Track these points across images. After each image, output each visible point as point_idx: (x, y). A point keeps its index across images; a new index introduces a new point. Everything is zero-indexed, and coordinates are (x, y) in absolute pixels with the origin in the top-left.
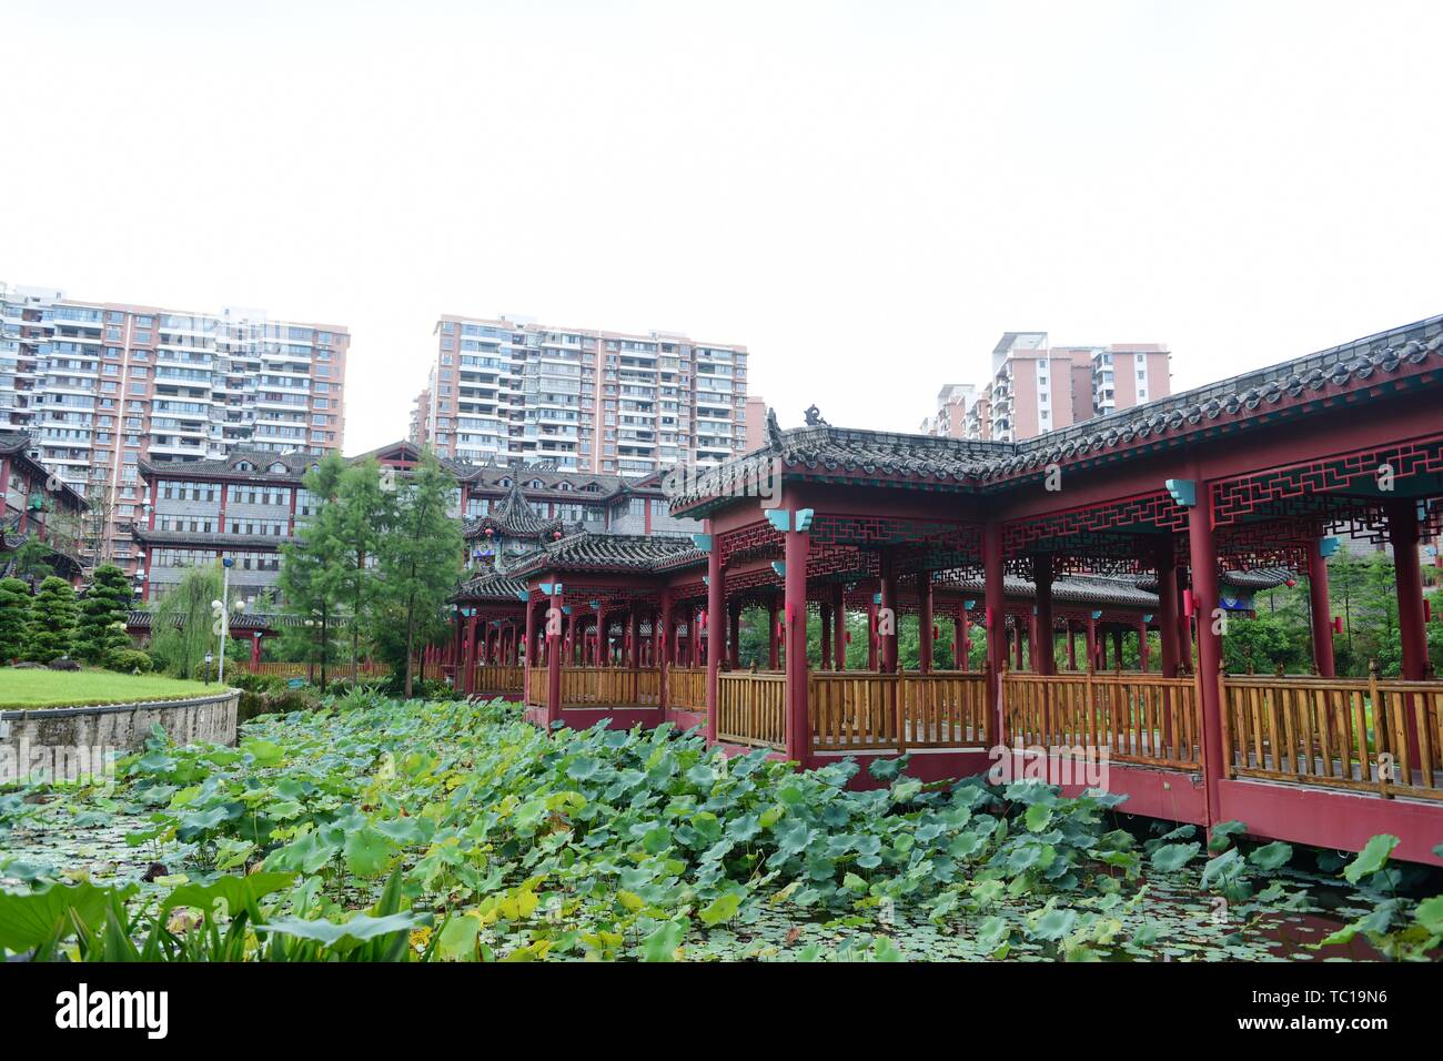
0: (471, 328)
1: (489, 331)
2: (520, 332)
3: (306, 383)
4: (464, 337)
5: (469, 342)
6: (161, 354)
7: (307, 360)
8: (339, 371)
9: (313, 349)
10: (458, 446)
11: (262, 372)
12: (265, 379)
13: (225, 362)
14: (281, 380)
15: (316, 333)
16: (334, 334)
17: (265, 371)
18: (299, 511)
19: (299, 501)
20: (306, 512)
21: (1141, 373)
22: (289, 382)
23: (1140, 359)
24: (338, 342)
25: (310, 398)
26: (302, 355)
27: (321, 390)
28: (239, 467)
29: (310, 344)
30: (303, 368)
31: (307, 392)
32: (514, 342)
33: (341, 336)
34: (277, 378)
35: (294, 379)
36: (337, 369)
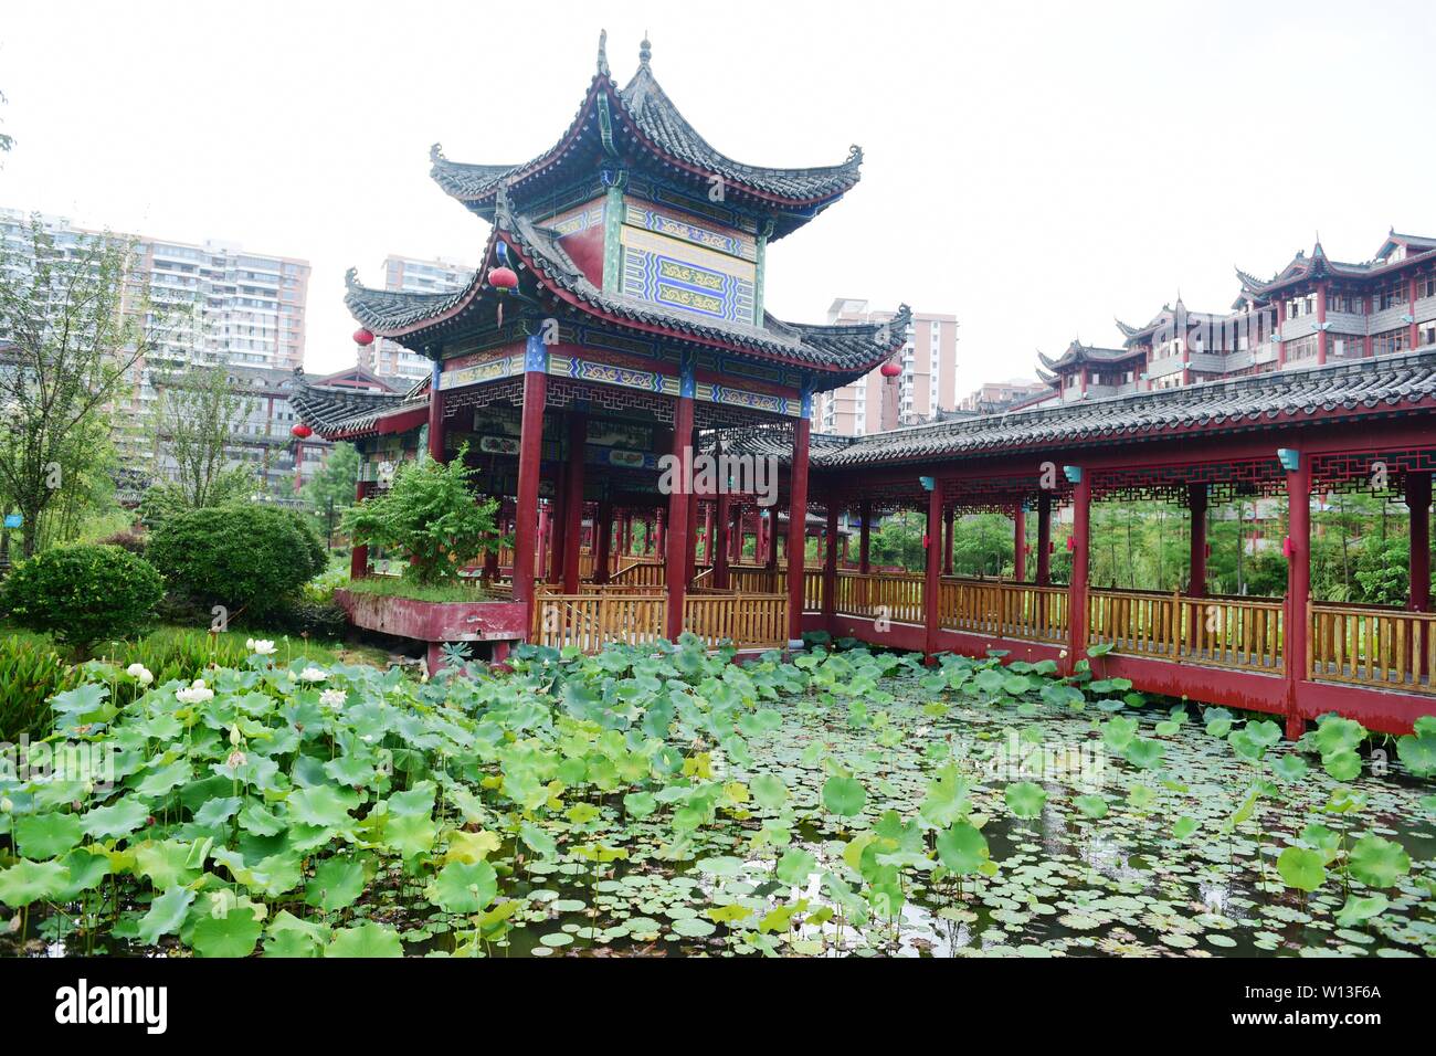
0: (412, 267)
1: (427, 269)
2: (453, 272)
4: (406, 274)
5: (411, 278)
6: (155, 276)
7: (275, 287)
8: (302, 297)
9: (281, 277)
10: (399, 363)
11: (238, 295)
12: (240, 301)
13: (207, 285)
14: (254, 303)
15: (283, 264)
16: (298, 266)
17: (240, 294)
18: (275, 416)
19: (275, 408)
20: (280, 416)
21: (935, 337)
22: (260, 304)
23: (936, 326)
25: (277, 318)
26: (272, 282)
27: (286, 312)
29: (278, 273)
30: (272, 293)
31: (275, 313)
32: (448, 280)
33: (304, 268)
34: (251, 300)
35: (264, 302)
36: (300, 295)
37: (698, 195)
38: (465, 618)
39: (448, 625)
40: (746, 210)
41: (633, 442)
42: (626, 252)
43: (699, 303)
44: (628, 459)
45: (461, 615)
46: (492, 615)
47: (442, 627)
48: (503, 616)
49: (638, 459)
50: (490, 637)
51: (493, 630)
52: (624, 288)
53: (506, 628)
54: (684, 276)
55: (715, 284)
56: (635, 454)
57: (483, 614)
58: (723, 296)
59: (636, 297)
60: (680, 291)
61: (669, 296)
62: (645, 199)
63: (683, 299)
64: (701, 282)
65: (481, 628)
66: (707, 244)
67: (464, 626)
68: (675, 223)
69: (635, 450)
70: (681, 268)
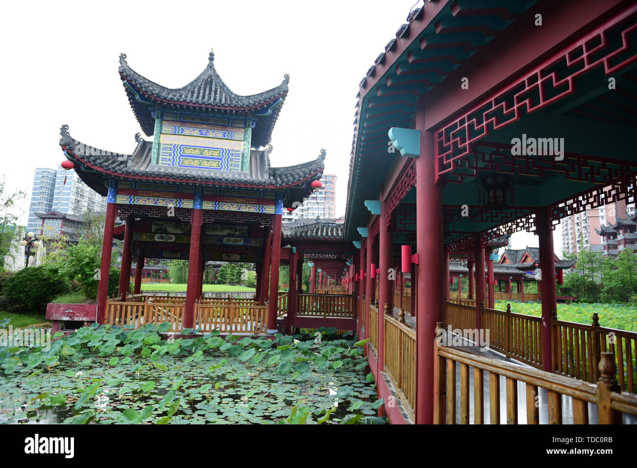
3: (324, 193)
7: (324, 185)
9: (325, 182)
15: (326, 176)
16: (332, 176)
24: (333, 179)
25: (325, 198)
27: (329, 195)
28: (299, 224)
29: (324, 180)
31: (324, 196)
36: (333, 188)
37: (205, 115)
38: (64, 310)
39: (56, 313)
40: (235, 117)
41: (238, 233)
42: (162, 146)
43: (205, 164)
44: (234, 241)
45: (62, 309)
46: (78, 310)
47: (53, 313)
48: (83, 310)
49: (240, 241)
50: (76, 319)
51: (78, 316)
52: (160, 162)
53: (85, 316)
54: (196, 153)
55: (216, 154)
56: (238, 239)
57: (73, 309)
58: (221, 159)
59: (167, 165)
60: (193, 160)
61: (186, 163)
62: (173, 121)
63: (196, 163)
64: (207, 154)
65: (71, 315)
66: (211, 136)
67: (64, 314)
68: (191, 129)
69: (239, 237)
70: (194, 149)
